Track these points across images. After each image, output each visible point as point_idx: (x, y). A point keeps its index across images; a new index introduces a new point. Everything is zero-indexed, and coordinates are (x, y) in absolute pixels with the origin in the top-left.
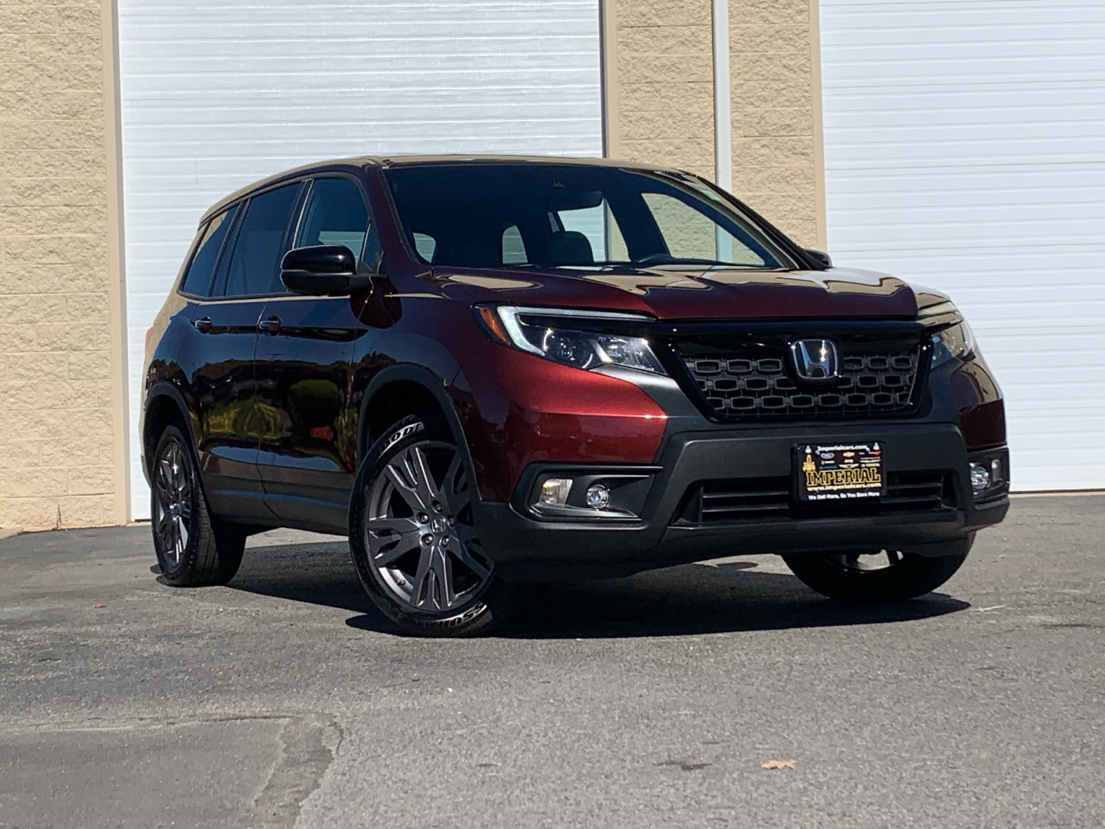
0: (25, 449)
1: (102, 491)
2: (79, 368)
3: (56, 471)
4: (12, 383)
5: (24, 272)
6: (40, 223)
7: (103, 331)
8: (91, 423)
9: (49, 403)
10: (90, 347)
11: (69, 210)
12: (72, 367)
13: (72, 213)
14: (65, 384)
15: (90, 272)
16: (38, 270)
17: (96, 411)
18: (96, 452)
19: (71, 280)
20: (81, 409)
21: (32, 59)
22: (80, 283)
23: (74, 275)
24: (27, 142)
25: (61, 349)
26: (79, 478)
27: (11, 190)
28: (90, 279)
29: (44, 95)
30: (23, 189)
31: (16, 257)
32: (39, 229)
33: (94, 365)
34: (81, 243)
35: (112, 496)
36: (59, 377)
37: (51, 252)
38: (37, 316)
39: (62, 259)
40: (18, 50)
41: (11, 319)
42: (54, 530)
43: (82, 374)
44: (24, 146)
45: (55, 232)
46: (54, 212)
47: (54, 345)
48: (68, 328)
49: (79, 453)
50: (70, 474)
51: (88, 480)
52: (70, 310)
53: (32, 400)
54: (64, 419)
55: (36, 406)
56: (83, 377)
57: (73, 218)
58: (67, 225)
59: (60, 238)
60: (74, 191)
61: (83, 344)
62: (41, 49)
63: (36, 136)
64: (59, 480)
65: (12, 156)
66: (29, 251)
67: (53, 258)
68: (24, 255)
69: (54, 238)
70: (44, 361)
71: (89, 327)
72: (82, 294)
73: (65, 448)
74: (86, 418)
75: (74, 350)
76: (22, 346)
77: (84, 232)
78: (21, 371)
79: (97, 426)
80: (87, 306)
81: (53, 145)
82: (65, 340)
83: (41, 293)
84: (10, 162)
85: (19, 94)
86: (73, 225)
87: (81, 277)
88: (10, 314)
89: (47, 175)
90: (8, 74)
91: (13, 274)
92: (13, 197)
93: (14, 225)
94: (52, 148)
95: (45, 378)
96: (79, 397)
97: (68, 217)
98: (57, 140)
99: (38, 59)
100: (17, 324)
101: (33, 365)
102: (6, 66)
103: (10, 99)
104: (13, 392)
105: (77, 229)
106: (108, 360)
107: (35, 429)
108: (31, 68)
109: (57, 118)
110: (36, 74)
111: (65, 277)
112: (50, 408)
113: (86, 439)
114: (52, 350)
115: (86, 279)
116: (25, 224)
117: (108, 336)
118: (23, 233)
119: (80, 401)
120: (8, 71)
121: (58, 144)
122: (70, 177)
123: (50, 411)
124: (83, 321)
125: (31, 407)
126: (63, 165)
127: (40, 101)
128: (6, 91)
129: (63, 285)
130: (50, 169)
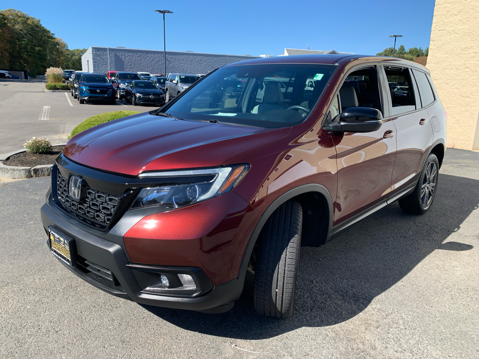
0: (449, 124)
1: (467, 139)
2: (468, 103)
3: (456, 132)
4: (449, 106)
5: (458, 74)
6: (466, 59)
7: (477, 92)
8: (468, 120)
9: (458, 112)
10: (472, 97)
11: (475, 54)
12: (466, 102)
13: (475, 55)
14: (463, 107)
15: (477, 74)
16: (462, 73)
17: (470, 116)
18: (468, 128)
19: (471, 76)
20: (466, 115)
21: (473, 7)
22: (473, 77)
23: (472, 74)
24: (467, 34)
25: (464, 97)
26: (462, 135)
27: (459, 49)
28: (477, 76)
29: (475, 18)
30: (463, 49)
31: (457, 69)
32: (465, 61)
33: (472, 102)
34: (476, 65)
35: (469, 141)
36: (462, 105)
37: (467, 67)
38: (459, 87)
39: (470, 70)
40: (470, 5)
41: (452, 88)
42: (452, 148)
43: (468, 105)
44: (466, 35)
45: (469, 61)
46: (470, 55)
47: (462, 96)
48: (467, 91)
49: (463, 128)
50: (459, 133)
51: (464, 136)
52: (469, 85)
53: (453, 111)
54: (461, 117)
55: (454, 113)
56: (468, 106)
57: (475, 57)
58: (474, 59)
59: (470, 63)
60: (477, 48)
61: (470, 96)
62: (477, 3)
63: (470, 31)
64: (456, 134)
65: (462, 38)
66: (461, 67)
67: (467, 70)
68: (459, 68)
69: (469, 63)
70: (459, 100)
71: (472, 91)
72: (473, 80)
73: (459, 126)
74: (467, 118)
75: (468, 97)
76: (454, 95)
77: (478, 61)
78: (452, 102)
79: (470, 120)
80: (474, 84)
81: (474, 34)
82: (465, 94)
83: (462, 80)
84: (461, 40)
85: (467, 19)
86: (475, 59)
87: (474, 75)
88: (453, 86)
89: (470, 44)
90: (466, 13)
91: (456, 74)
92: (460, 51)
93: (459, 60)
94: (474, 35)
95: (458, 105)
96: (466, 111)
97: (474, 57)
98: (475, 32)
99: (475, 7)
100: (454, 89)
101: (455, 101)
102: (466, 10)
103: (465, 21)
104: (449, 108)
105: (476, 60)
106: (476, 101)
107: (453, 119)
108: (473, 10)
109: (477, 25)
110: (474, 12)
111: (469, 75)
112: (458, 114)
113: (465, 124)
114: (462, 97)
115: (475, 76)
116: (461, 59)
117: (478, 94)
118: (460, 62)
119: (466, 112)
120: (466, 12)
121: (475, 34)
122: (477, 44)
123: (458, 115)
124: (472, 89)
125: (453, 113)
126: (476, 40)
127: (473, 20)
128: (464, 18)
129: (468, 78)
130: (472, 42)
